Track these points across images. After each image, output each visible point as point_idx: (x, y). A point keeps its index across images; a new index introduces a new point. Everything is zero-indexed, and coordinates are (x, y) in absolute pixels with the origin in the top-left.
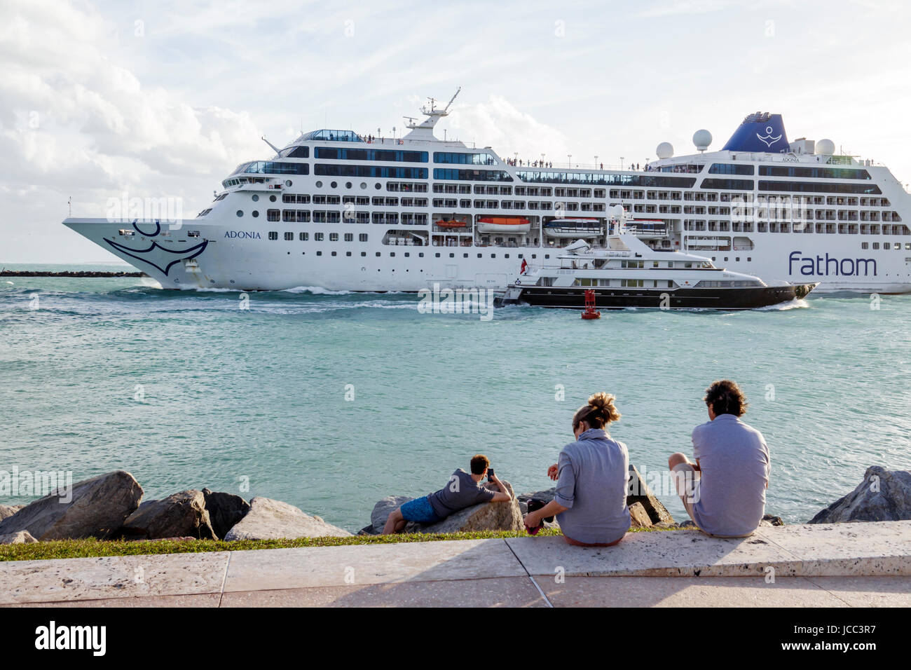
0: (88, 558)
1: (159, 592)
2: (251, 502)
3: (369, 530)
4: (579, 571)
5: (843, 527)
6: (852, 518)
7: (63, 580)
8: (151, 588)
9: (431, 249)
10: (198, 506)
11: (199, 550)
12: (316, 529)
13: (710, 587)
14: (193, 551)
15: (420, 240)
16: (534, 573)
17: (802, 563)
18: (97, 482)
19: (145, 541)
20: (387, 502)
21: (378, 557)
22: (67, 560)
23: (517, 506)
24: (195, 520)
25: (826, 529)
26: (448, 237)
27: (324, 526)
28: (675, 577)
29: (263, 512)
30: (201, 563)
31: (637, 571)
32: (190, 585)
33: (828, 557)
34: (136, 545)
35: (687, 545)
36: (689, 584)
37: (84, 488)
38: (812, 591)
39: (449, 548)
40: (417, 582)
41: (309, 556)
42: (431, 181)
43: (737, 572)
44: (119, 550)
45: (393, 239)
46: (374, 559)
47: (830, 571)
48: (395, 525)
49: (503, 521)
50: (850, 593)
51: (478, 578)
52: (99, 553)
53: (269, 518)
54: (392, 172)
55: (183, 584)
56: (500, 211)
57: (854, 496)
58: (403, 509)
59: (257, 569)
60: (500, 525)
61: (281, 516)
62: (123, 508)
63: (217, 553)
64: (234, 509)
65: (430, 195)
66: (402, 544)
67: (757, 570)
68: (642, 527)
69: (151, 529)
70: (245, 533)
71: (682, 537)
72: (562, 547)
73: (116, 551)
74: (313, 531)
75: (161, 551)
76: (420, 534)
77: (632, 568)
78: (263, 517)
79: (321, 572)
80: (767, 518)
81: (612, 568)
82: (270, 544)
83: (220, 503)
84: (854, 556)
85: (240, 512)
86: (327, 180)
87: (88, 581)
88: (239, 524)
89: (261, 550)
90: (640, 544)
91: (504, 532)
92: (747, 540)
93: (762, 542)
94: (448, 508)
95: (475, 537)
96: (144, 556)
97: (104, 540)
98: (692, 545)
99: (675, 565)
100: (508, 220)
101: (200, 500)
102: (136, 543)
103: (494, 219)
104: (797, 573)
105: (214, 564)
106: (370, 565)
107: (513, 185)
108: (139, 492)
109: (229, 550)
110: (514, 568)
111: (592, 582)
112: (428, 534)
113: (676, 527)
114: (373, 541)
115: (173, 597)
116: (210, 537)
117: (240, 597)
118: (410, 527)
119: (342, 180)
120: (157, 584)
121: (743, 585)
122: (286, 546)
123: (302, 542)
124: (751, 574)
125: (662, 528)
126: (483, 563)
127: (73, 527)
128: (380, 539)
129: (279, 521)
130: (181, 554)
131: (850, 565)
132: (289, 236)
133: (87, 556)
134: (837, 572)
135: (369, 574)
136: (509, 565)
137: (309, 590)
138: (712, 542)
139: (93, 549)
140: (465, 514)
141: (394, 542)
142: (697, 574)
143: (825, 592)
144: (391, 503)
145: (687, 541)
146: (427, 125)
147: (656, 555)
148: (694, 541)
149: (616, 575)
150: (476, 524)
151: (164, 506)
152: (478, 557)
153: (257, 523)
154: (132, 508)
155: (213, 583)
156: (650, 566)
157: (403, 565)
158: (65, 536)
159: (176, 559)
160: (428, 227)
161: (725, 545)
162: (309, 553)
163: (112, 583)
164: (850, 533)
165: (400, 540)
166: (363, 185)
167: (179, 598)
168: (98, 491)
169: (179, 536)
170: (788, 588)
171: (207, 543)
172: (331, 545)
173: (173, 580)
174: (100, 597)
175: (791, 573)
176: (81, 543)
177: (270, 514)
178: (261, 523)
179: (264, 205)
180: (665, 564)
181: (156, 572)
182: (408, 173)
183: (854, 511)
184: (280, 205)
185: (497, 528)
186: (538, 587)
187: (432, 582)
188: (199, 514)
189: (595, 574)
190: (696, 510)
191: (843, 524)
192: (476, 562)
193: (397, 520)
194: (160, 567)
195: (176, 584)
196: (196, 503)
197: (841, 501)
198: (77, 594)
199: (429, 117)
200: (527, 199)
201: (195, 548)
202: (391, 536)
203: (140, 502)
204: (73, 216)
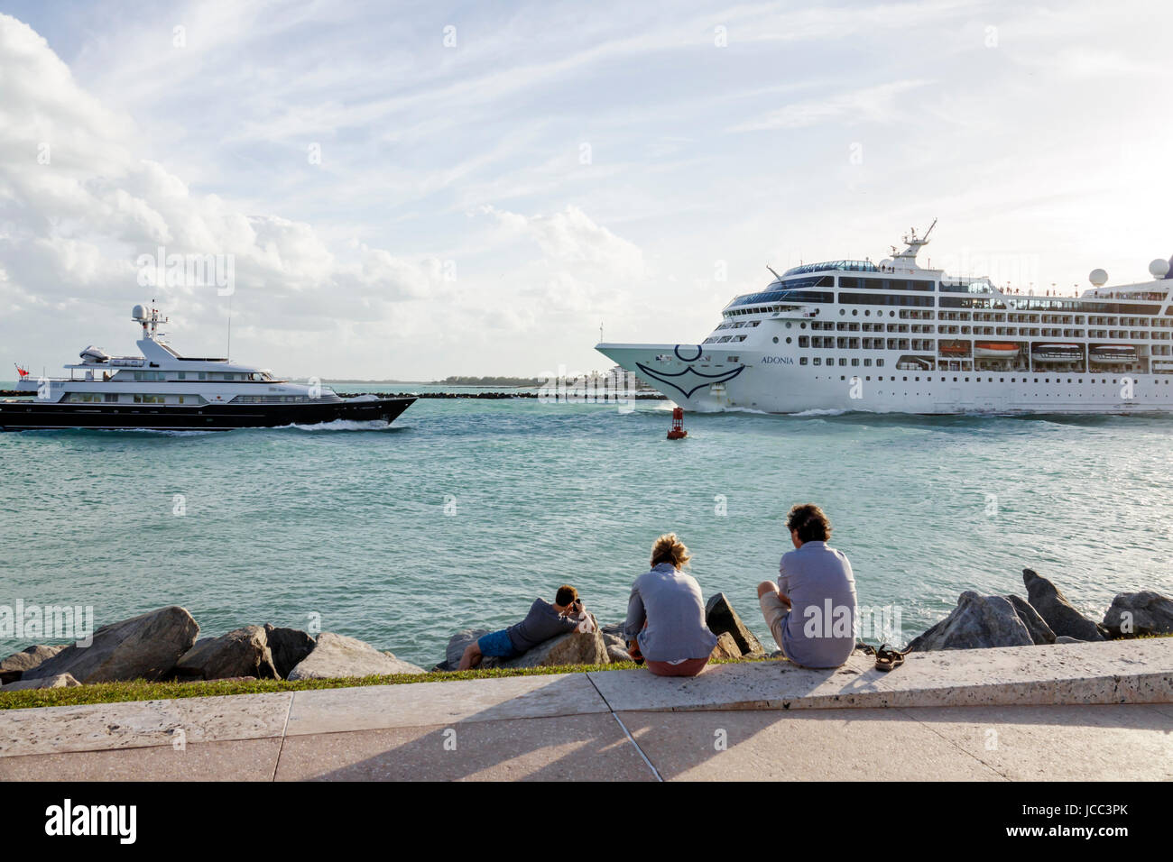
0: (138, 701)
1: (215, 737)
2: (317, 638)
3: (444, 666)
4: (664, 705)
5: (935, 655)
6: (946, 646)
7: (109, 727)
8: (206, 733)
9: (937, 373)
10: (259, 644)
11: (259, 691)
12: (386, 666)
13: (799, 720)
14: (252, 692)
15: (927, 365)
16: (618, 708)
17: (894, 693)
18: (148, 618)
19: (200, 682)
20: (463, 635)
21: (452, 694)
22: (114, 704)
23: (600, 638)
24: (255, 658)
25: (918, 658)
26: (952, 362)
27: (395, 663)
28: (764, 710)
29: (330, 648)
30: (262, 705)
31: (724, 704)
32: (249, 729)
33: (920, 687)
34: (191, 687)
35: (776, 677)
36: (779, 718)
37: (134, 625)
38: (904, 722)
39: (527, 684)
40: (494, 720)
41: (378, 695)
42: (937, 308)
43: (828, 704)
44: (171, 693)
45: (905, 364)
46: (448, 697)
47: (923, 702)
48: (472, 660)
49: (586, 652)
50: (941, 724)
51: (558, 716)
52: (149, 696)
53: (336, 655)
54: (903, 300)
55: (241, 728)
56: (995, 337)
57: (948, 623)
58: (481, 643)
59: (321, 710)
60: (582, 659)
61: (349, 653)
62: (177, 647)
63: (279, 694)
64: (299, 646)
65: (936, 322)
66: (478, 680)
67: (849, 701)
68: (731, 659)
69: (207, 669)
70: (310, 671)
71: (771, 668)
72: (647, 681)
73: (168, 694)
74: (384, 668)
75: (218, 693)
76: (498, 670)
77: (719, 701)
78: (330, 654)
79: (391, 712)
80: (859, 647)
81: (697, 702)
82: (337, 683)
83: (283, 639)
84: (947, 685)
85: (305, 649)
86: (849, 308)
87: (136, 727)
88: (304, 662)
89: (327, 690)
90: (727, 677)
91: (586, 666)
92: (838, 671)
93: (853, 672)
94: (528, 640)
95: (555, 672)
96: (199, 698)
97: (155, 682)
98: (781, 677)
99: (764, 698)
100: (1003, 346)
101: (261, 637)
102: (191, 685)
103: (992, 345)
104: (889, 704)
105: (275, 705)
106: (443, 703)
107: (1007, 312)
108: (194, 629)
109: (292, 690)
110: (596, 704)
111: (678, 717)
112: (506, 670)
113: (765, 658)
114: (447, 678)
115: (230, 743)
116: (272, 677)
117: (303, 740)
118: (488, 663)
119: (861, 308)
120: (213, 729)
121: (833, 718)
122: (354, 685)
123: (372, 681)
124: (842, 706)
125: (751, 659)
126: (564, 700)
127: (120, 668)
128: (455, 676)
129: (347, 658)
130: (239, 696)
131: (943, 694)
132: (817, 361)
133: (136, 700)
134: (928, 703)
135: (443, 714)
136: (591, 701)
137: (379, 732)
138: (802, 673)
139: (143, 692)
140: (546, 648)
141: (470, 678)
142: (787, 707)
143: (917, 724)
144: (469, 637)
145: (776, 673)
146: (909, 254)
147: (744, 688)
148: (783, 672)
149: (702, 710)
150: (558, 658)
151: (222, 643)
152: (558, 693)
153: (323, 660)
154: (187, 646)
155: (273, 726)
156: (738, 699)
157: (479, 703)
158: (110, 678)
159: (234, 701)
160: (935, 353)
161: (815, 675)
162: (378, 692)
163: (163, 728)
164: (942, 662)
165: (476, 676)
166: (880, 313)
167: (237, 743)
168: (149, 629)
169: (238, 676)
170: (880, 720)
171: (268, 683)
172: (403, 683)
173: (229, 724)
174: (149, 744)
175: (883, 704)
176: (130, 686)
177: (337, 651)
178: (328, 660)
179: (796, 332)
180: (752, 697)
181: (211, 715)
182: (917, 301)
183: (948, 638)
184: (809, 332)
185: (579, 662)
186: (621, 724)
187: (509, 720)
188: (260, 652)
189: (682, 709)
190: (785, 639)
191: (936, 652)
192: (556, 698)
193: (474, 655)
194: (216, 710)
195: (232, 728)
196: (257, 640)
197: (935, 628)
198: (124, 741)
199: (909, 246)
200: (1018, 325)
201: (256, 689)
202: (467, 672)
203: (195, 640)
204: (604, 341)
